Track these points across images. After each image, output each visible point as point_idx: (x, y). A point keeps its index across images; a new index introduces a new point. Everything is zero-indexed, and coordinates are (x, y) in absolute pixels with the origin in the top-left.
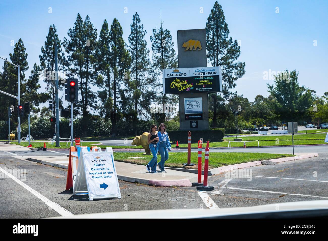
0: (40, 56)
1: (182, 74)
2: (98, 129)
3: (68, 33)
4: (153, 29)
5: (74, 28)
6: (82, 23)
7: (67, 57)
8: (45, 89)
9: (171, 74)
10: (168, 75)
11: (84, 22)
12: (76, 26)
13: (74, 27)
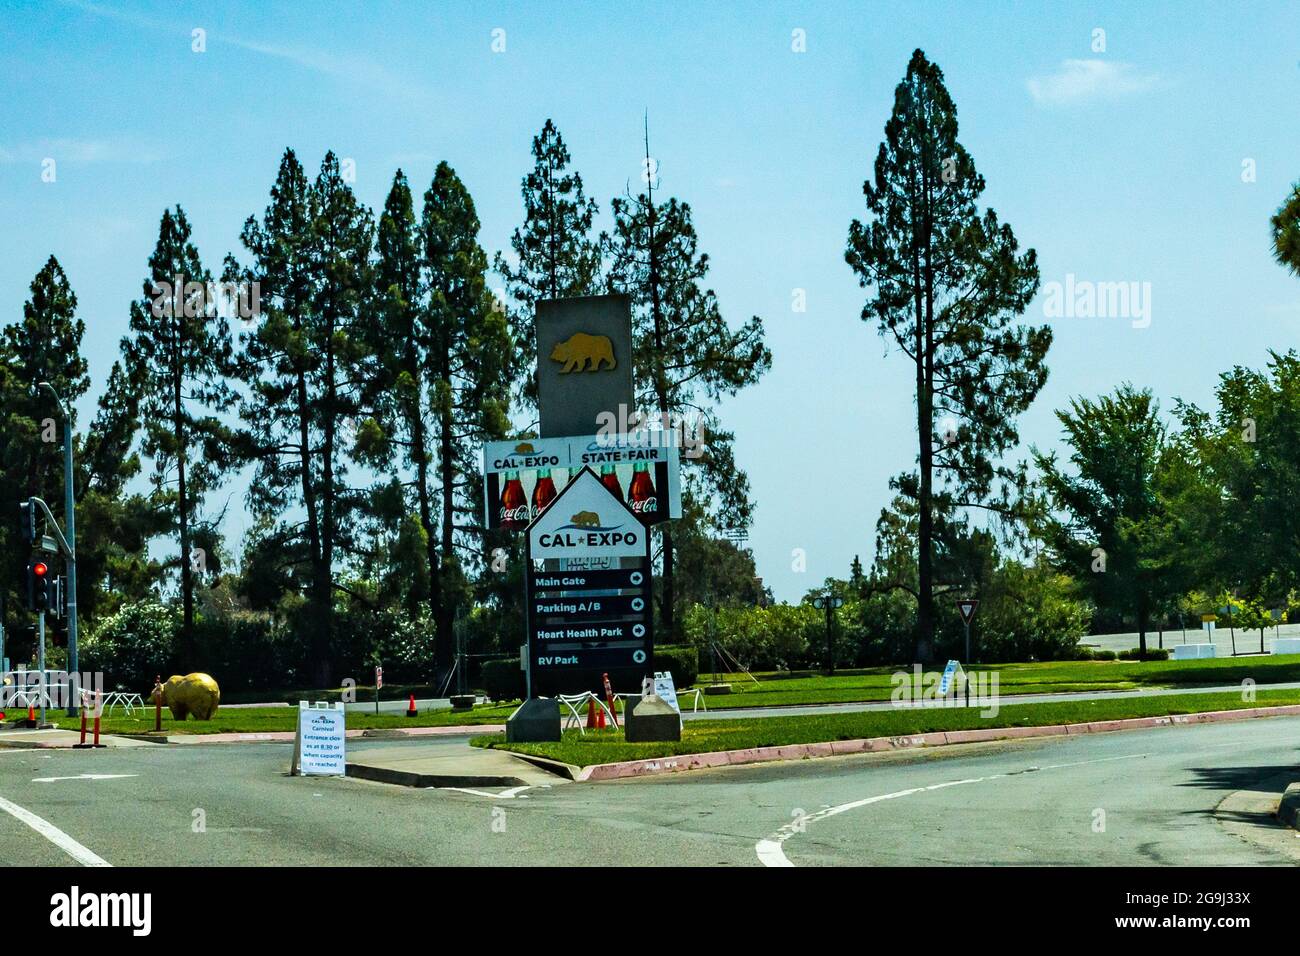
0: (125, 343)
1: (544, 458)
2: (380, 652)
3: (243, 234)
4: (615, 200)
5: (268, 210)
6: (302, 188)
7: (242, 338)
8: (150, 483)
9: (506, 461)
10: (498, 464)
11: (312, 181)
12: (277, 202)
13: (268, 208)
